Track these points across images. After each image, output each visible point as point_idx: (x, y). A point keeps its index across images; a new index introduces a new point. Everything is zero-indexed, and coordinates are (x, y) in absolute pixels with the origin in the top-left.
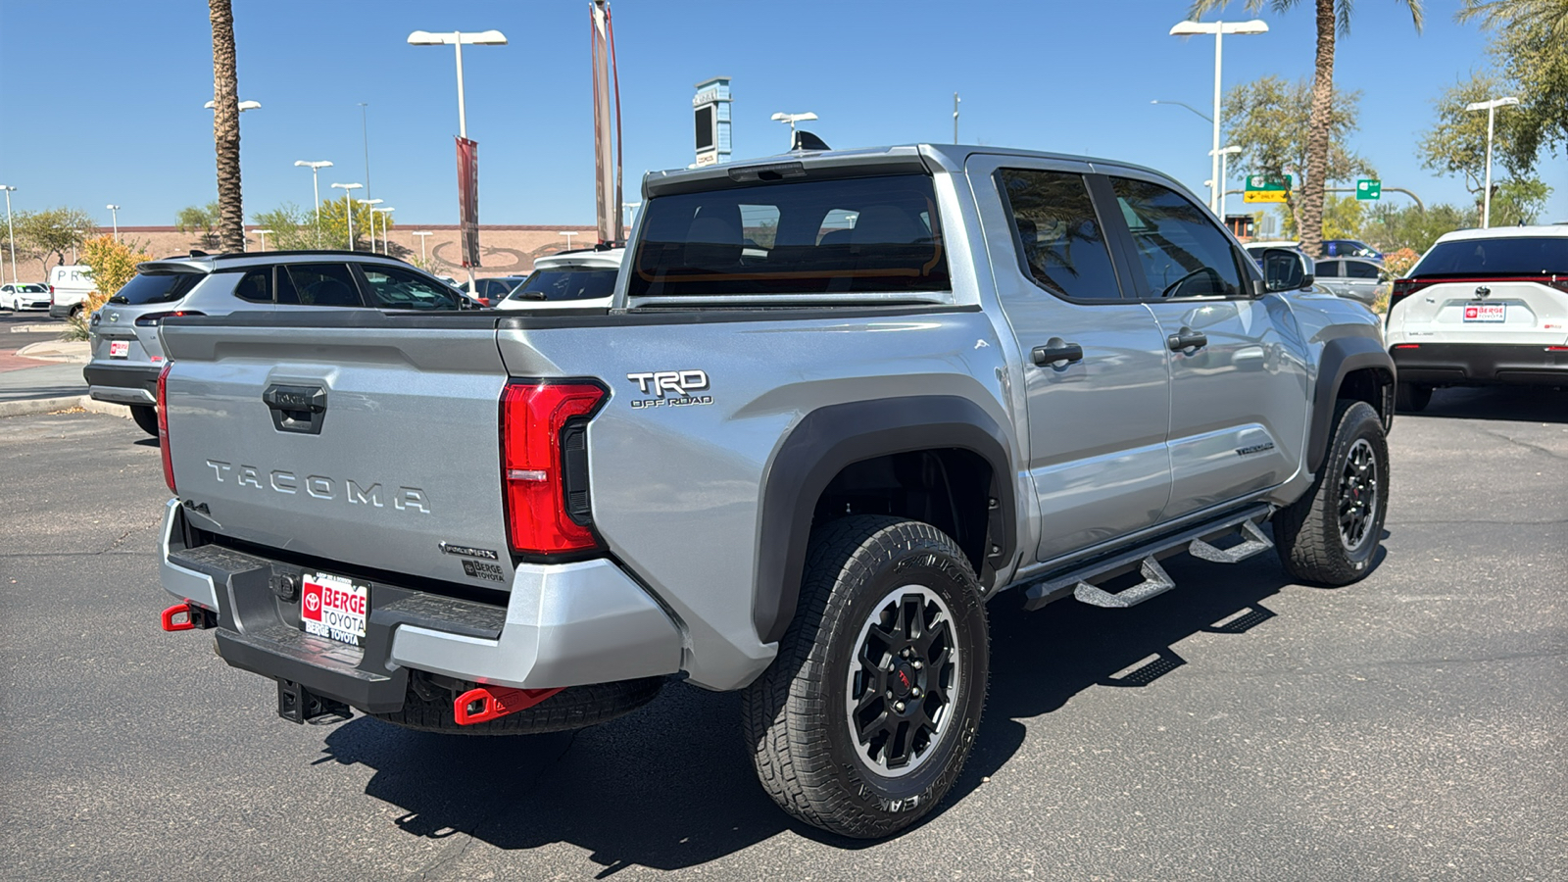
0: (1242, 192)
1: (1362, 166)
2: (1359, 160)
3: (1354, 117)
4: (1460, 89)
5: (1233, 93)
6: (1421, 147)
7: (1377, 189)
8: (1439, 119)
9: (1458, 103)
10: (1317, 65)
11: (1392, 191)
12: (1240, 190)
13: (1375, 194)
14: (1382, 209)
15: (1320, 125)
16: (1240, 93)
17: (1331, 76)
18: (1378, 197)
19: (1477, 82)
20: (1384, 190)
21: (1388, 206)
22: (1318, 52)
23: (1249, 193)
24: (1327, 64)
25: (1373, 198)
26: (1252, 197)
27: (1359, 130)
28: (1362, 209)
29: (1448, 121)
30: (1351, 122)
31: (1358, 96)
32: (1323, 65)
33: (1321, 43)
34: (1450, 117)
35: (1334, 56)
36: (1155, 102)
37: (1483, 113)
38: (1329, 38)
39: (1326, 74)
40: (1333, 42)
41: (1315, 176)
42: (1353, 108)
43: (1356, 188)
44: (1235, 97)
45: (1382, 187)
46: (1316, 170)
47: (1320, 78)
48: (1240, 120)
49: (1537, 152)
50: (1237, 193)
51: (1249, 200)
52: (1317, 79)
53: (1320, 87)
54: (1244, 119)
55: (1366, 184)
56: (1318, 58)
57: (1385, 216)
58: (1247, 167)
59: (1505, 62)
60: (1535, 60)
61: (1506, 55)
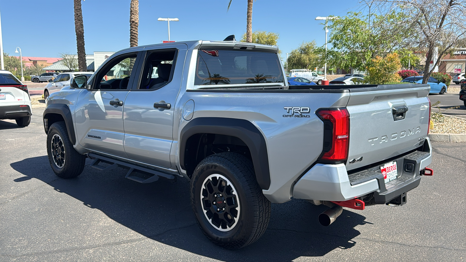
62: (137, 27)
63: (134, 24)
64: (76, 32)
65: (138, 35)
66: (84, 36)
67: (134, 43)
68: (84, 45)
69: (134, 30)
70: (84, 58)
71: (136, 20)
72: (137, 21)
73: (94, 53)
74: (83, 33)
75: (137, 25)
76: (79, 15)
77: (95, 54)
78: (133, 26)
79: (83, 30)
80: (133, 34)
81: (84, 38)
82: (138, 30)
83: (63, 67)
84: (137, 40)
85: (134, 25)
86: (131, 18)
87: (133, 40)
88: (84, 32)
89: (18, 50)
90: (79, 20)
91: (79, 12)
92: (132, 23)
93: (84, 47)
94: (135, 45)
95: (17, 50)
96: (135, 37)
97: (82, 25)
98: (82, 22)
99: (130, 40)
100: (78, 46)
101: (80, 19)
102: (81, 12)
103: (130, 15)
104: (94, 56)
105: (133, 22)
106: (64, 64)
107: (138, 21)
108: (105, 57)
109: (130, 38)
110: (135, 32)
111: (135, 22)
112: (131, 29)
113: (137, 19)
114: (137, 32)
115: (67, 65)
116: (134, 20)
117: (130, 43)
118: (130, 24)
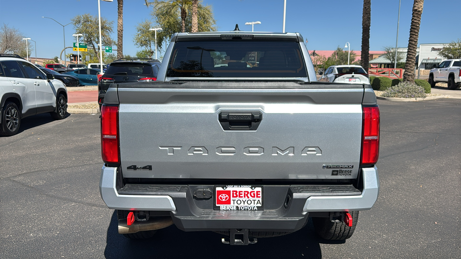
0: (73, 48)
1: (115, 43)
2: (114, 41)
3: (112, 28)
4: (142, 24)
5: (77, 17)
6: (134, 39)
7: (111, 50)
8: (137, 32)
9: (142, 28)
10: (118, 13)
11: (115, 50)
12: (72, 47)
13: (110, 51)
14: (111, 55)
15: (121, 31)
16: (79, 18)
17: (122, 17)
18: (111, 52)
19: (147, 23)
20: (113, 50)
21: (113, 55)
22: (118, 9)
23: (74, 48)
24: (121, 13)
25: (110, 52)
26: (75, 49)
27: (114, 32)
28: (105, 55)
29: (139, 33)
30: (111, 30)
31: (113, 23)
32: (120, 13)
33: (119, 7)
34: (140, 31)
35: (123, 11)
36: (43, 17)
37: (154, 32)
38: (121, 6)
39: (121, 16)
40: (122, 7)
41: (120, 45)
42: (112, 26)
43: (105, 49)
44: (78, 19)
45: (112, 49)
46: (120, 43)
47: (120, 17)
48: (79, 26)
49: (162, 43)
50: (71, 48)
51: (75, 50)
52: (118, 17)
53: (120, 20)
54: (80, 26)
55: (108, 48)
56: (118, 11)
57: (112, 57)
58: (82, 40)
59: (155, 19)
60: (163, 19)
61: (156, 16)
62: (420, 15)
63: (416, 12)
64: (363, 25)
65: (419, 24)
66: (370, 29)
67: (414, 33)
68: (369, 38)
69: (416, 19)
70: (366, 51)
71: (419, 8)
72: (420, 10)
73: (420, 45)
74: (368, 26)
75: (419, 13)
76: (367, 8)
77: (420, 47)
78: (415, 15)
79: (370, 23)
80: (414, 24)
81: (370, 31)
82: (420, 19)
83: (386, 60)
84: (418, 30)
85: (417, 14)
86: (414, 7)
87: (413, 31)
88: (370, 25)
89: (348, 45)
90: (367, 14)
91: (367, 6)
92: (414, 11)
93: (369, 41)
94: (414, 36)
95: (346, 45)
96: (416, 26)
97: (369, 19)
98: (370, 15)
99: (410, 30)
100: (362, 39)
101: (367, 12)
102: (369, 5)
103: (413, 4)
104: (420, 48)
105: (416, 10)
106: (386, 57)
107: (422, 9)
108: (432, 49)
109: (410, 28)
110: (416, 22)
111: (418, 11)
112: (413, 19)
113: (421, 6)
114: (419, 20)
115: (389, 58)
116: (417, 8)
117: (410, 34)
118: (412, 13)
